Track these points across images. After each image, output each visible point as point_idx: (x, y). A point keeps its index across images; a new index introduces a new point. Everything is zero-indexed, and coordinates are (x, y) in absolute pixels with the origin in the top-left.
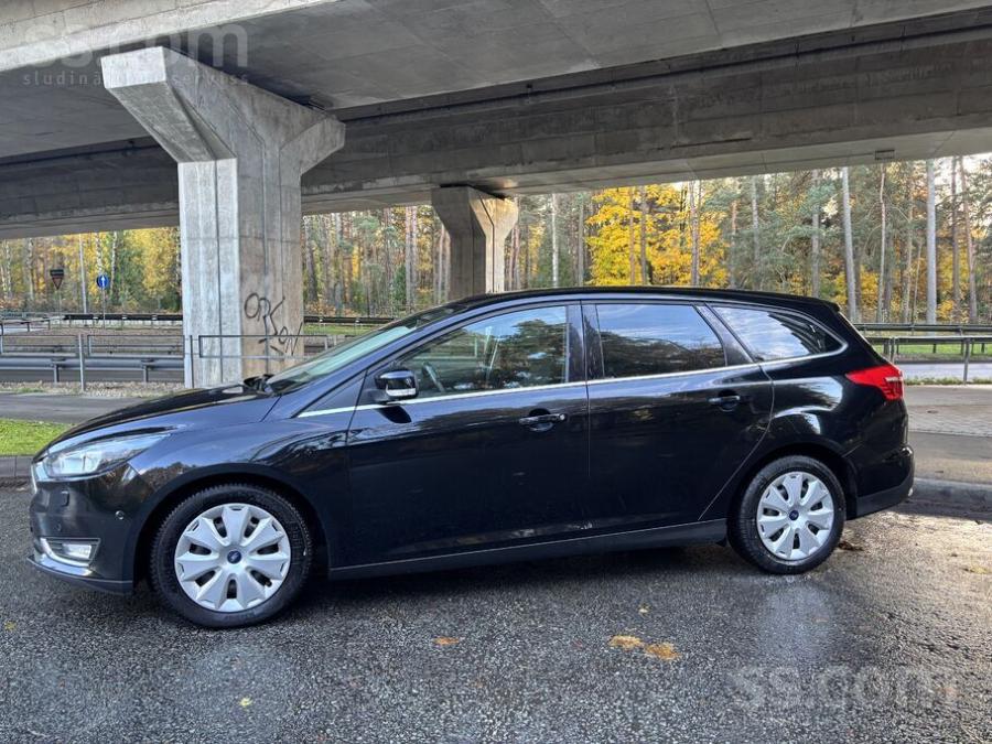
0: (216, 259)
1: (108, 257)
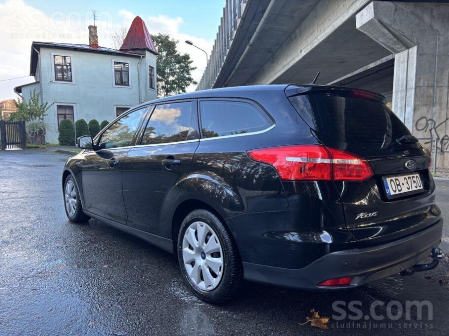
0: (404, 100)
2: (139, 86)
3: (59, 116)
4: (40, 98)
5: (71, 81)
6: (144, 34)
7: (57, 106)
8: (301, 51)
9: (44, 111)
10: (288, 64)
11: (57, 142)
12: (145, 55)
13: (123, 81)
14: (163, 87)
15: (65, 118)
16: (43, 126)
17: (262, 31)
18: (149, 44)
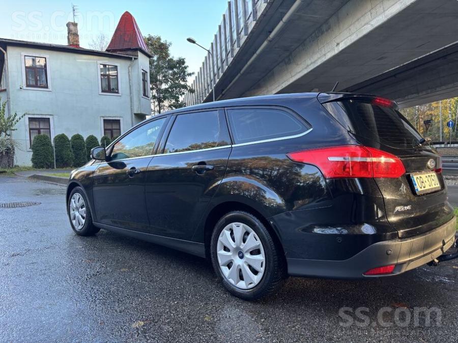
1: (455, 113)
2: (131, 93)
3: (31, 131)
4: (6, 109)
5: (47, 87)
6: (135, 32)
7: (29, 118)
8: (338, 44)
9: (11, 125)
10: (314, 62)
11: (30, 164)
12: (138, 56)
13: (112, 88)
14: (154, 97)
15: (39, 132)
16: (11, 144)
17: (290, 21)
18: (142, 44)
